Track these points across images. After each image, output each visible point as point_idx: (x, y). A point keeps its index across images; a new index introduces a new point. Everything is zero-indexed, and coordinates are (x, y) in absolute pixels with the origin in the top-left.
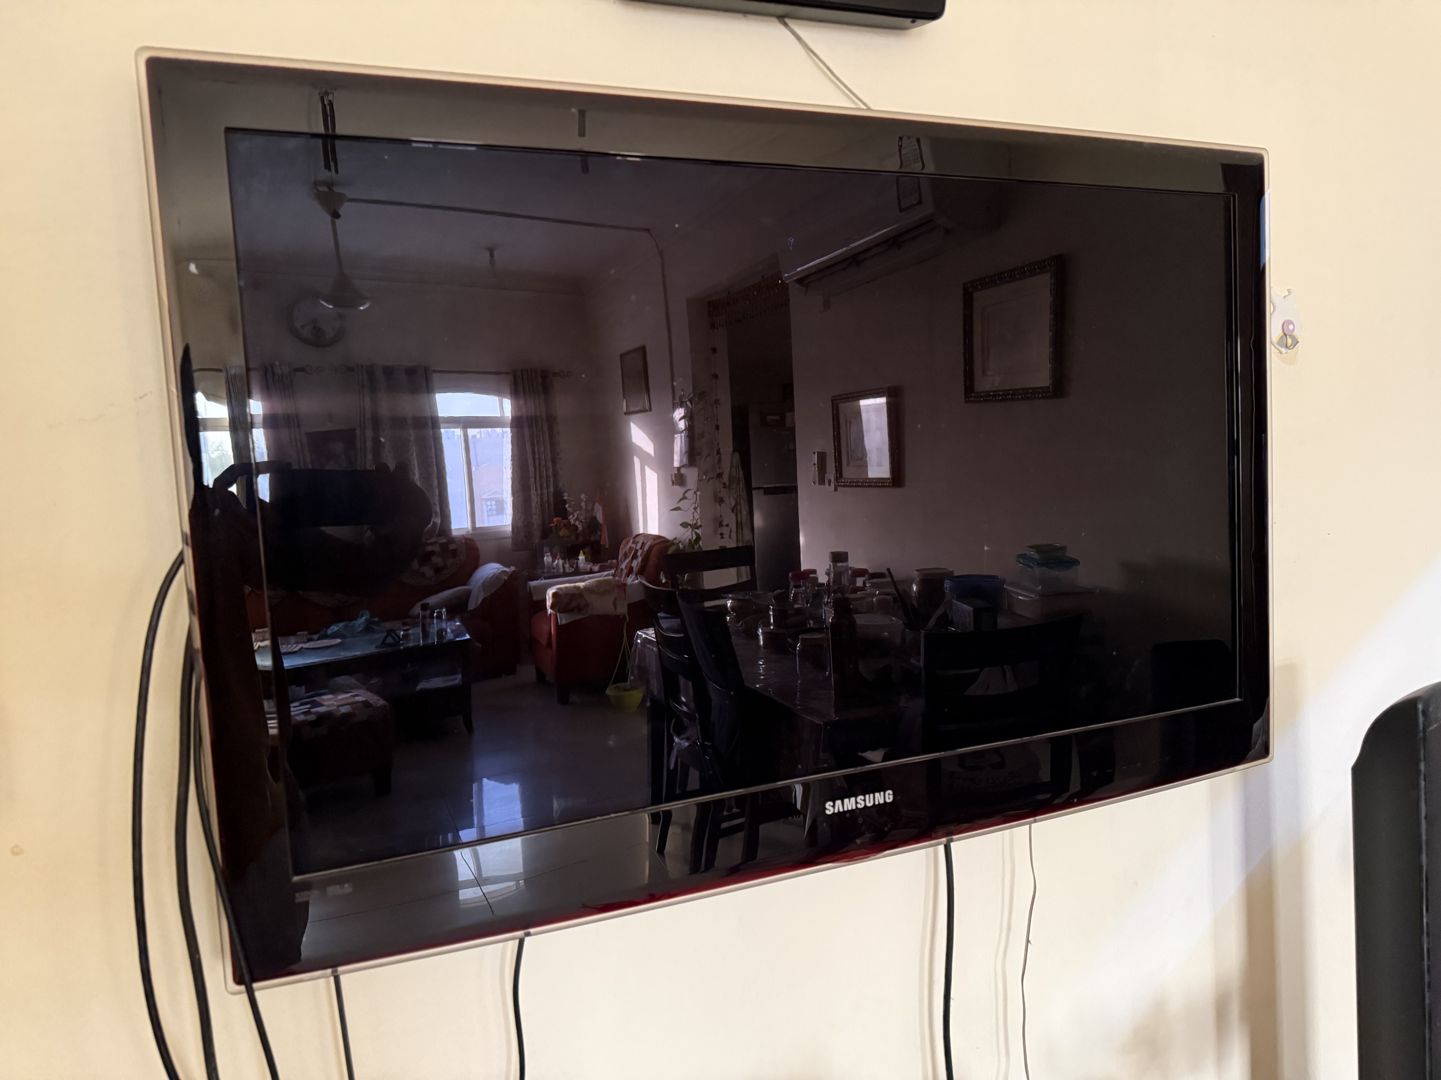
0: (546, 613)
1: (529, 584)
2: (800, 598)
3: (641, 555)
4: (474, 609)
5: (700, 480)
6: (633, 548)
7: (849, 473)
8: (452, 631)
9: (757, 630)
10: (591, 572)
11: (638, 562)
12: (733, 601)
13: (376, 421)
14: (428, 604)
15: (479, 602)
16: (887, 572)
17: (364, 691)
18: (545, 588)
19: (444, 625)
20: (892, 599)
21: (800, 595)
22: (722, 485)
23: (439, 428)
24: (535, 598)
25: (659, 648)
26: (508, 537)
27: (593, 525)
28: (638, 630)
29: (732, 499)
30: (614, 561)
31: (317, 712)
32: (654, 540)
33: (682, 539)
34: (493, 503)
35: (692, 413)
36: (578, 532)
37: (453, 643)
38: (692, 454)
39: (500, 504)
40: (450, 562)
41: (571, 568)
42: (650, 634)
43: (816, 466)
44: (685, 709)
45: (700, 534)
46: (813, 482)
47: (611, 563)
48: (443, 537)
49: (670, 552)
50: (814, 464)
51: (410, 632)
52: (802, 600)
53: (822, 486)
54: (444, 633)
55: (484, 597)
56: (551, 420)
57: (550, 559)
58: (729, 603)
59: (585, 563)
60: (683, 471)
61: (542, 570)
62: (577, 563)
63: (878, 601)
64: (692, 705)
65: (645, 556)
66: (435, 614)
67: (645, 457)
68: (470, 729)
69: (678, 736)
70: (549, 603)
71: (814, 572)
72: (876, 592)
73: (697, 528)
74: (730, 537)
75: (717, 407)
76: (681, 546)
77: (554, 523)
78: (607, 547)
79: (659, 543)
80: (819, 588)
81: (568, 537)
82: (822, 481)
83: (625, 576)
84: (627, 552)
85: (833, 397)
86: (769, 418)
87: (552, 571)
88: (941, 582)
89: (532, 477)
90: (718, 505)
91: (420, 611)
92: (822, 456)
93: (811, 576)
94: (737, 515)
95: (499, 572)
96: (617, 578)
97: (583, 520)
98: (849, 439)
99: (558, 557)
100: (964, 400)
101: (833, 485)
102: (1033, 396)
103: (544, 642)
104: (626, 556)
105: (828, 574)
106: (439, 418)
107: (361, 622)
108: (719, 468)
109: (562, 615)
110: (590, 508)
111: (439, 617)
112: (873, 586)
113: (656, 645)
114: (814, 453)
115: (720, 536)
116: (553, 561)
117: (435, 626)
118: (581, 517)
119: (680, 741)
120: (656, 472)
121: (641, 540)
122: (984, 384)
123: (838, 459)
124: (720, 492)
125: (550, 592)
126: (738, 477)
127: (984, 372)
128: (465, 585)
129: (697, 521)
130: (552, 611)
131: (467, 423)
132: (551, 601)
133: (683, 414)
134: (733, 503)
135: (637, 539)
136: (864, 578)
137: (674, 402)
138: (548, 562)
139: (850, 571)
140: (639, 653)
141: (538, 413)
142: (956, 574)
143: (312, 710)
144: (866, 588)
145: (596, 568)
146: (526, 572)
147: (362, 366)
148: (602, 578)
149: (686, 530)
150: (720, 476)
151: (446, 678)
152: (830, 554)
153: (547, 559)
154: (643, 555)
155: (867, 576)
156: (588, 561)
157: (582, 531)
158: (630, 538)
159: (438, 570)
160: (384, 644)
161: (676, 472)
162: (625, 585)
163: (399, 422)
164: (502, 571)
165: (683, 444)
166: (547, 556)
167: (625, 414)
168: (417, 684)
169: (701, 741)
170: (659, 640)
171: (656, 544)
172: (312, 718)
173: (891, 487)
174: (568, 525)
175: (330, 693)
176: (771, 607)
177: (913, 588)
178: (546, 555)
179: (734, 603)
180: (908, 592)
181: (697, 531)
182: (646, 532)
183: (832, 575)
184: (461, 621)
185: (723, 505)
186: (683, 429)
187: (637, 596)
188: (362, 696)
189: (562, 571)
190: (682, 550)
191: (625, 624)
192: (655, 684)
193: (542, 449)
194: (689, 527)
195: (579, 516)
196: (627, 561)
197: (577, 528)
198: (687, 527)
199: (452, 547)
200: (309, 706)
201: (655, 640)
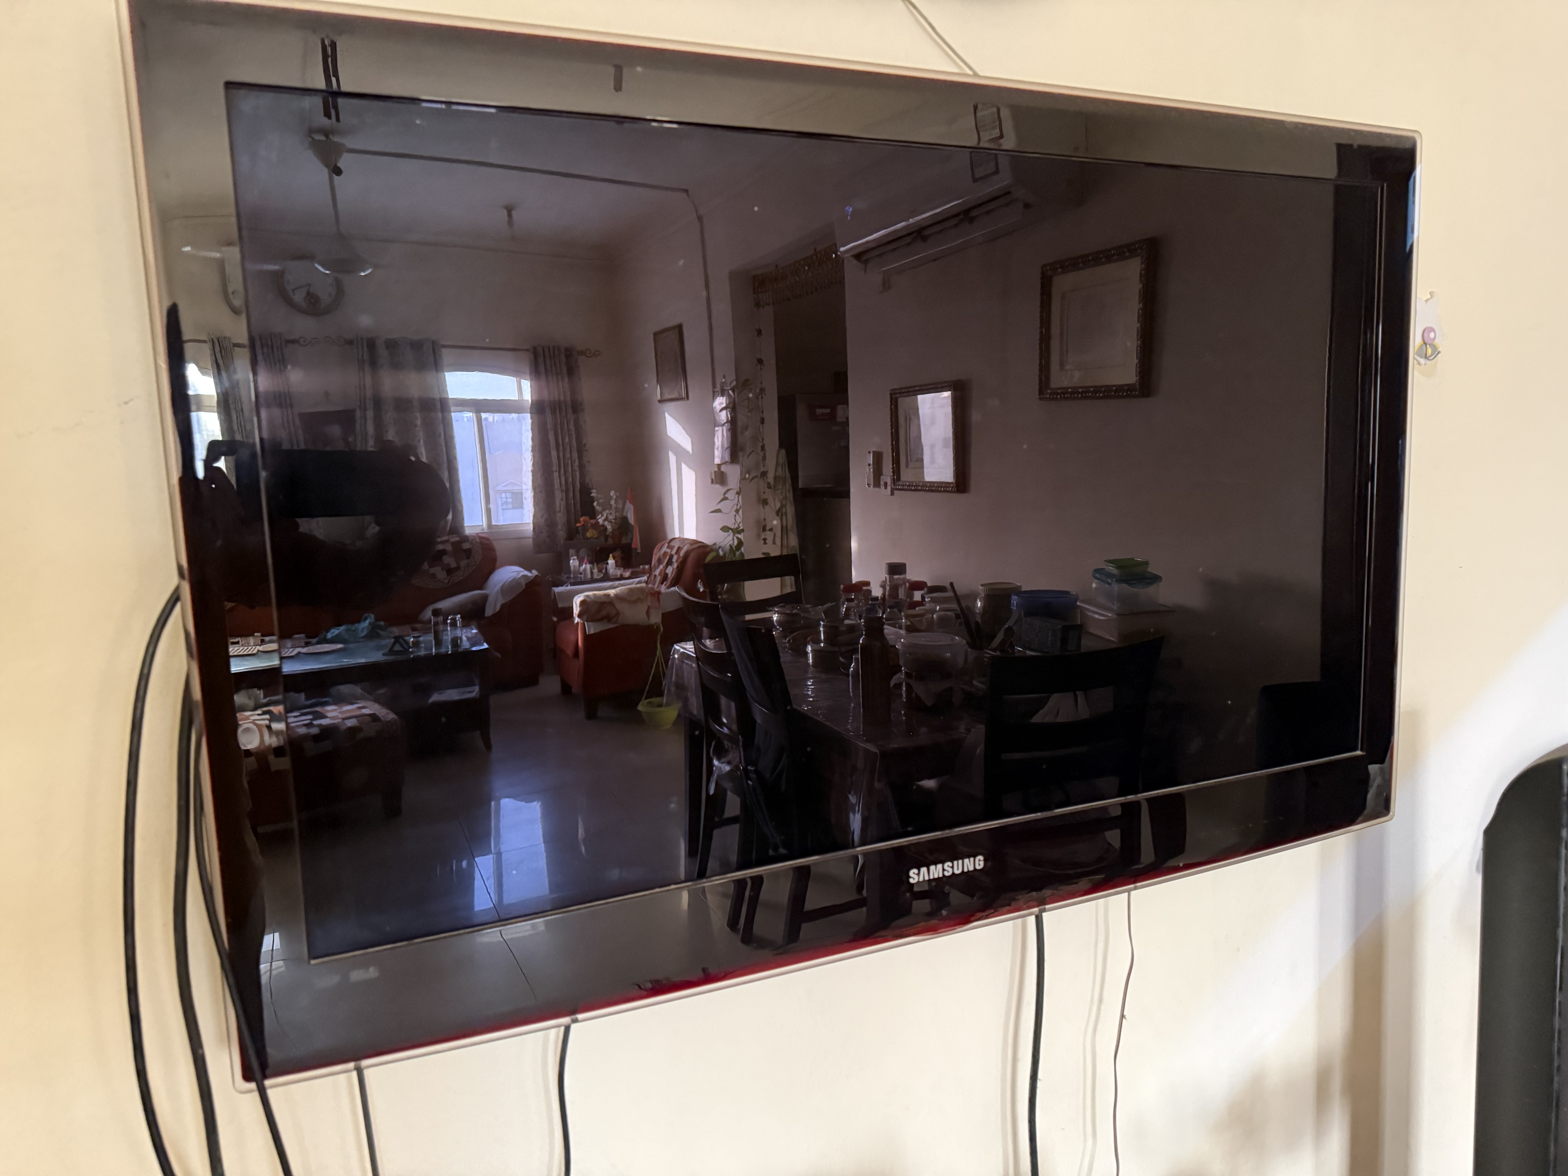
0: (573, 622)
1: (554, 590)
2: (853, 614)
3: (677, 561)
4: (492, 615)
5: (743, 479)
6: (668, 552)
7: (907, 476)
8: (468, 639)
9: (806, 646)
10: (622, 578)
11: (673, 569)
12: (779, 615)
13: (378, 403)
14: (441, 609)
15: (498, 608)
16: (948, 586)
17: (372, 703)
18: (571, 596)
19: (458, 633)
20: (954, 615)
21: (853, 609)
22: (766, 485)
23: (450, 412)
24: (560, 605)
25: (698, 664)
26: (529, 538)
27: (623, 525)
28: (676, 644)
29: (777, 500)
30: (647, 567)
31: (320, 726)
32: (692, 545)
33: (722, 544)
34: (509, 495)
35: (734, 404)
36: (607, 533)
37: (468, 653)
38: (735, 450)
39: (517, 497)
40: (463, 563)
41: (600, 574)
42: (688, 647)
43: (871, 467)
44: (726, 730)
45: (742, 539)
46: (868, 484)
47: (644, 568)
48: (455, 535)
49: (708, 559)
50: (869, 465)
51: (421, 639)
52: (855, 615)
53: (877, 489)
54: (459, 641)
55: (504, 602)
56: (576, 407)
57: (577, 563)
58: (775, 617)
59: (615, 569)
60: (723, 468)
61: (568, 575)
62: (606, 568)
63: (939, 618)
64: (734, 727)
65: (681, 562)
66: (449, 621)
67: (680, 451)
68: (489, 747)
69: (719, 759)
70: (576, 610)
71: (867, 584)
72: (936, 608)
73: (739, 533)
74: (774, 543)
75: (762, 398)
76: (721, 553)
77: (580, 522)
78: (639, 551)
79: (695, 548)
80: (874, 602)
81: (596, 539)
82: (877, 484)
83: (659, 583)
84: (661, 557)
85: (892, 390)
86: (819, 411)
87: (579, 576)
88: (1008, 597)
89: (556, 471)
90: (762, 507)
91: (432, 617)
92: (878, 457)
93: (864, 588)
94: (781, 519)
95: (520, 576)
96: (650, 586)
97: (613, 521)
98: (908, 437)
99: (585, 561)
100: (1038, 397)
101: (889, 488)
102: (1117, 394)
103: (570, 651)
104: (660, 561)
105: (883, 586)
106: (450, 401)
107: (364, 625)
108: (764, 466)
109: (591, 624)
110: (620, 506)
111: (454, 624)
112: (933, 600)
113: (696, 661)
114: (869, 452)
115: (763, 542)
116: (581, 565)
117: (449, 633)
118: (611, 517)
119: (720, 765)
120: (695, 471)
121: (676, 545)
122: (1059, 380)
123: (896, 461)
124: (764, 493)
125: (577, 600)
126: (784, 476)
127: (1062, 365)
128: (481, 588)
129: (738, 525)
130: (579, 620)
131: (479, 406)
132: (578, 609)
133: (724, 405)
134: (778, 505)
135: (672, 544)
136: (922, 592)
137: (715, 390)
138: (574, 566)
139: (907, 584)
140: (676, 669)
141: (562, 398)
142: (1023, 589)
143: (315, 722)
144: (924, 602)
145: (627, 574)
146: (549, 578)
147: (362, 339)
148: (633, 586)
149: (726, 534)
150: (764, 474)
151: (462, 690)
152: (887, 565)
153: (574, 562)
154: (679, 561)
155: (926, 589)
156: (618, 567)
157: (611, 532)
158: (664, 542)
159: (450, 571)
160: (391, 652)
161: (717, 470)
162: (659, 593)
163: (403, 405)
164: (523, 576)
165: (725, 439)
166: (574, 559)
167: (660, 401)
168: (430, 697)
169: (744, 765)
170: (698, 655)
171: (693, 549)
172: (315, 731)
173: (954, 492)
174: (596, 526)
175: (334, 704)
176: (822, 623)
177: (978, 604)
178: (572, 558)
179: (780, 617)
180: (971, 609)
181: (739, 536)
182: (682, 537)
183: (888, 588)
184: (478, 628)
185: (767, 507)
186: (725, 421)
187: (671, 605)
188: (370, 708)
189: (589, 576)
190: (722, 557)
191: (659, 637)
192: (695, 704)
193: (567, 440)
194: (730, 531)
195: (608, 515)
196: (661, 567)
197: (606, 529)
198: (728, 531)
199: (466, 546)
200: (310, 717)
201: (695, 656)
